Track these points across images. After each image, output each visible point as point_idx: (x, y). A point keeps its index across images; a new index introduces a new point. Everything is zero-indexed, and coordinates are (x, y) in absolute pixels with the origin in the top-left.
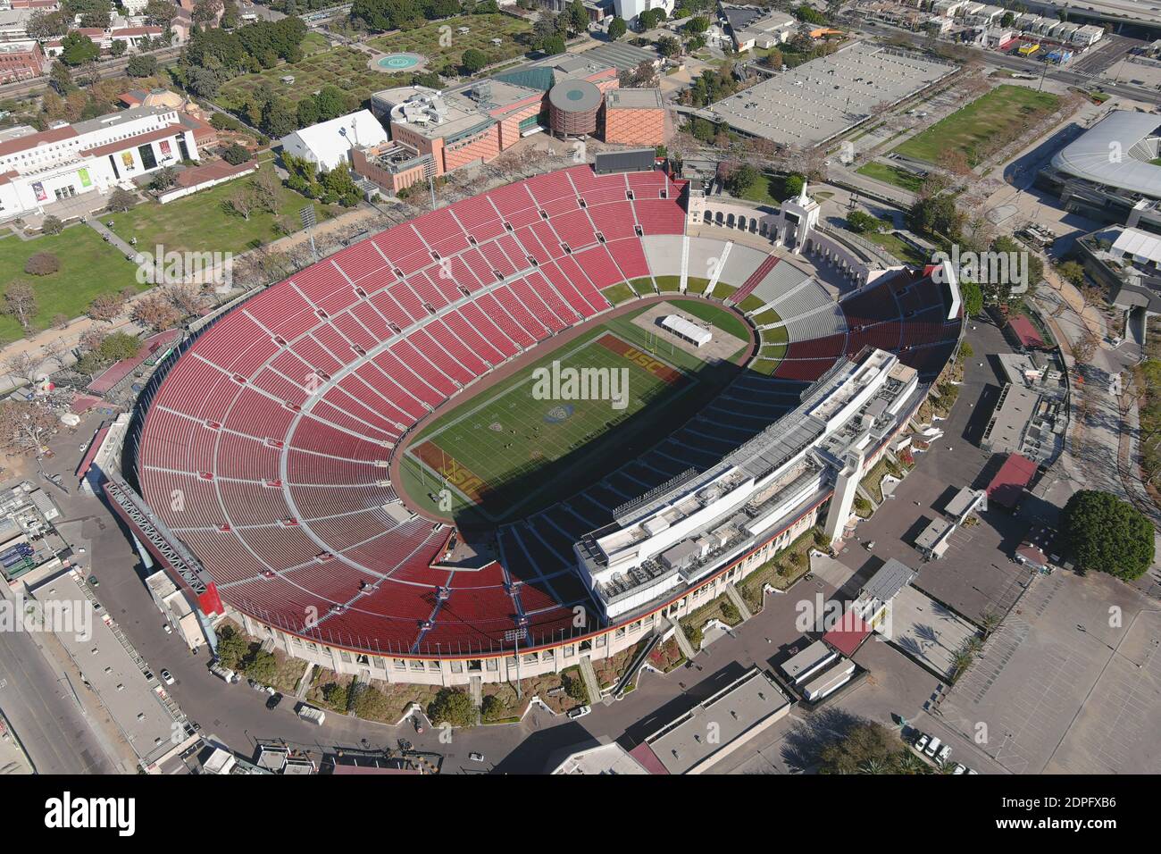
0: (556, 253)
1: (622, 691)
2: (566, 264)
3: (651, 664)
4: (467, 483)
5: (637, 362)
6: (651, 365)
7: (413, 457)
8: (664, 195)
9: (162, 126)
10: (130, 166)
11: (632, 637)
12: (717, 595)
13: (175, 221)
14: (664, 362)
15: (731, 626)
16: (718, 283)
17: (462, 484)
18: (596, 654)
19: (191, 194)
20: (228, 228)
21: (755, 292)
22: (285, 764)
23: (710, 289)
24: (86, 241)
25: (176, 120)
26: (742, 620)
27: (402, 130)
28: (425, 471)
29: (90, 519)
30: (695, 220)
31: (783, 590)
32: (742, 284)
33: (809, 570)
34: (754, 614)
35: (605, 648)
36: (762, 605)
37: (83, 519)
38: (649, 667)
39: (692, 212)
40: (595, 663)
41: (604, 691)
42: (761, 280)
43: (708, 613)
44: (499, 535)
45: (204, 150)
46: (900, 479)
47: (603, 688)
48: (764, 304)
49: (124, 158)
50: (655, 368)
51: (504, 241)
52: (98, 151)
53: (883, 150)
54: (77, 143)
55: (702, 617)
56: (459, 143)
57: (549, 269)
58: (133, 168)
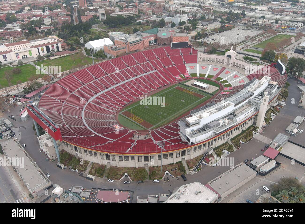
0: (161, 67)
1: (196, 170)
2: (164, 70)
3: (205, 162)
4: (139, 121)
5: (187, 92)
6: (192, 93)
7: (122, 114)
8: (191, 54)
9: (52, 42)
10: (43, 51)
11: (199, 153)
12: (225, 142)
13: (55, 63)
14: (195, 92)
15: (230, 152)
16: (208, 75)
17: (137, 121)
18: (187, 157)
19: (59, 58)
20: (69, 64)
21: (219, 76)
22: (81, 191)
23: (206, 76)
24: (29, 67)
25: (56, 41)
26: (234, 151)
27: (117, 42)
28: (126, 118)
29: (22, 127)
30: (200, 60)
31: (245, 142)
32: (215, 75)
33: (253, 137)
34: (237, 149)
35: (190, 155)
36: (240, 147)
37: (20, 127)
38: (205, 163)
39: (199, 58)
40: (186, 161)
41: (191, 170)
42: (221, 73)
43: (222, 147)
44: (150, 133)
45: (63, 49)
46: (276, 115)
47: (190, 169)
48: (223, 79)
49: (41, 49)
50: (193, 93)
51: (147, 64)
52: (35, 47)
53: (250, 46)
54: (29, 45)
55: (220, 148)
56: (133, 44)
57: (160, 71)
58: (44, 52)
